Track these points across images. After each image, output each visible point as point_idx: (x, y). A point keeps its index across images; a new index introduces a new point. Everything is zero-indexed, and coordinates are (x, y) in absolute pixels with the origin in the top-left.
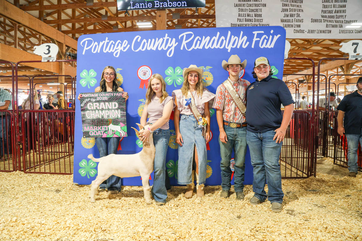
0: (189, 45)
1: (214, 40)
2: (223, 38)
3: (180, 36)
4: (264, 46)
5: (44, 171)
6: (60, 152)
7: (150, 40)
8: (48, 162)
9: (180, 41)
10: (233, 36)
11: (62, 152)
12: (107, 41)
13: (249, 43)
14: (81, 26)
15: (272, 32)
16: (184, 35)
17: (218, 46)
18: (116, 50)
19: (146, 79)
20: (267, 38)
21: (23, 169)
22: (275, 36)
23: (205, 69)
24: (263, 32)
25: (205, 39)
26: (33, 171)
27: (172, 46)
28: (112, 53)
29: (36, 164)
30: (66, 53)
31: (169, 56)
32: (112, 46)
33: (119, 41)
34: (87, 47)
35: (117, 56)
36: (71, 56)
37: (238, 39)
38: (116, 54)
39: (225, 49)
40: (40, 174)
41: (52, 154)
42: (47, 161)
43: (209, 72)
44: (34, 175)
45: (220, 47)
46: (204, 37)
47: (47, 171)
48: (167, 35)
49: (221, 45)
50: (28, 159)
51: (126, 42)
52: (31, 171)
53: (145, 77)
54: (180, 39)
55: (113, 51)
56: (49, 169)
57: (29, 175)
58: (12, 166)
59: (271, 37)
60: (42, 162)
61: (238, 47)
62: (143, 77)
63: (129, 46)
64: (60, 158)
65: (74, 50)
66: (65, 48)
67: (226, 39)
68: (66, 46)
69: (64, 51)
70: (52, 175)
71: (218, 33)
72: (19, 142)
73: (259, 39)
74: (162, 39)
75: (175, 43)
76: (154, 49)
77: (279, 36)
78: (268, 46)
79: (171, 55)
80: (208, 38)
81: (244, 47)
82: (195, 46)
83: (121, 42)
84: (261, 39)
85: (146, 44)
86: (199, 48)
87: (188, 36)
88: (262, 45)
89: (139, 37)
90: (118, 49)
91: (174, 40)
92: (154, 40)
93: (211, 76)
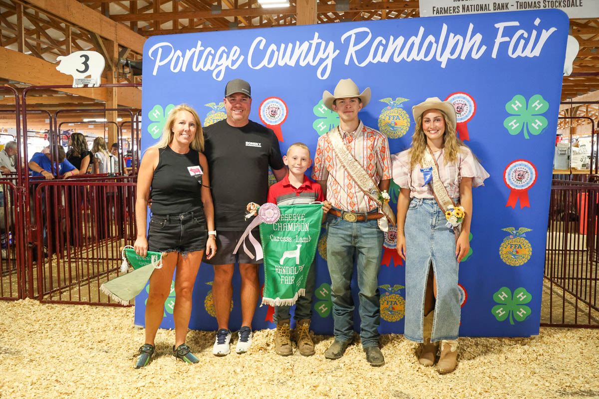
0: (362, 54)
1: (413, 44)
2: (431, 38)
3: (343, 38)
4: (518, 53)
5: (77, 300)
6: (110, 259)
7: (283, 46)
8: (87, 280)
9: (342, 48)
10: (452, 35)
11: (112, 259)
12: (199, 47)
13: (486, 47)
14: (148, 3)
15: (537, 22)
16: (350, 36)
17: (421, 56)
18: (217, 66)
19: (277, 124)
20: (526, 35)
21: (37, 295)
22: (544, 31)
23: (394, 103)
24: (517, 24)
25: (394, 41)
26: (55, 298)
27: (328, 57)
28: (210, 72)
29: (63, 285)
30: (119, 60)
31: (322, 77)
32: (210, 57)
33: (223, 48)
34: (161, 61)
35: (220, 79)
36: (130, 66)
37: (463, 40)
38: (218, 75)
39: (435, 62)
40: (70, 305)
41: (93, 263)
42: (85, 278)
43: (401, 109)
44: (58, 307)
45: (425, 58)
46: (392, 38)
47: (85, 299)
48: (317, 35)
49: (427, 54)
50: (47, 274)
51: (236, 50)
52: (53, 299)
53: (274, 120)
54: (343, 42)
55: (212, 68)
56: (88, 296)
57: (49, 308)
58: (17, 288)
59: (534, 33)
60: (74, 278)
61: (463, 57)
62: (270, 119)
63: (242, 57)
64: (110, 272)
65: (135, 55)
66: (116, 50)
67: (437, 42)
68: (120, 46)
69: (116, 55)
70: (94, 307)
71: (422, 30)
72: (30, 243)
73: (507, 39)
74: (308, 44)
75: (334, 51)
76: (292, 63)
77: (553, 30)
78: (528, 53)
79: (325, 77)
80: (401, 40)
81: (475, 56)
82: (374, 57)
83: (226, 50)
84: (513, 39)
85: (276, 53)
86: (382, 61)
87: (360, 37)
88: (514, 52)
89: (262, 40)
90: (222, 64)
91: (331, 44)
92: (292, 45)
93: (405, 118)
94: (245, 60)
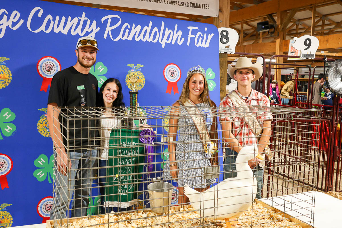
0: (116, 33)
1: (146, 31)
2: (156, 29)
3: (103, 19)
4: (199, 44)
7: (58, 18)
9: (102, 26)
10: (167, 29)
13: (184, 39)
15: (206, 29)
16: (108, 19)
17: (151, 40)
20: (202, 35)
22: (209, 35)
23: (136, 67)
24: (197, 28)
25: (135, 27)
27: (92, 31)
33: (3, 10)
37: (172, 33)
39: (159, 44)
43: (140, 72)
45: (153, 40)
46: (134, 25)
48: (84, 14)
49: (154, 38)
51: (16, 15)
53: (49, 75)
54: (103, 23)
59: (205, 35)
61: (173, 43)
62: (46, 74)
63: (22, 21)
67: (159, 32)
73: (193, 36)
74: (78, 19)
75: (96, 28)
76: (65, 32)
77: (213, 35)
78: (203, 45)
80: (139, 27)
81: (180, 43)
82: (123, 35)
83: (7, 13)
84: (196, 36)
85: (52, 22)
86: (128, 39)
87: (114, 21)
88: (197, 44)
89: (40, 10)
90: (2, 24)
91: (95, 23)
92: (65, 18)
93: (142, 78)
94: (25, 23)
